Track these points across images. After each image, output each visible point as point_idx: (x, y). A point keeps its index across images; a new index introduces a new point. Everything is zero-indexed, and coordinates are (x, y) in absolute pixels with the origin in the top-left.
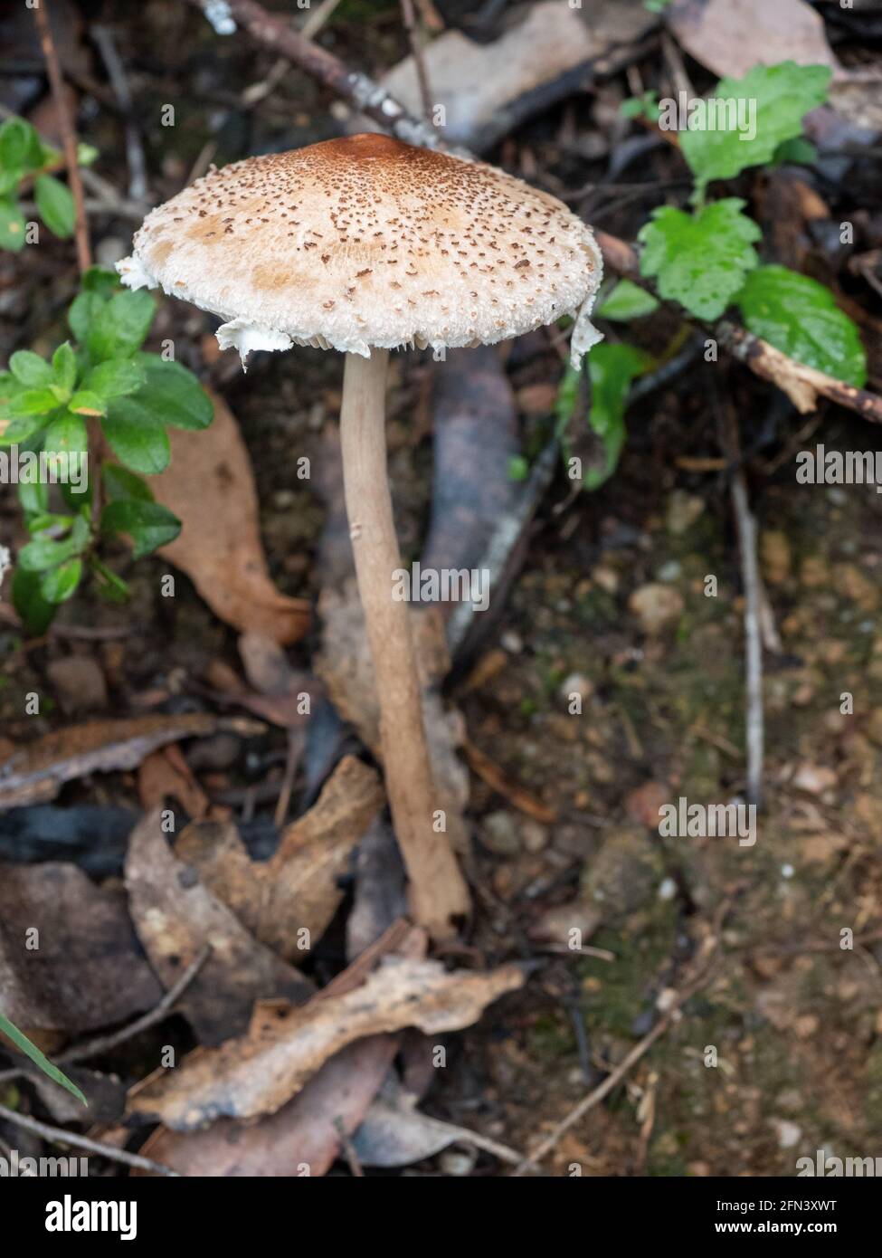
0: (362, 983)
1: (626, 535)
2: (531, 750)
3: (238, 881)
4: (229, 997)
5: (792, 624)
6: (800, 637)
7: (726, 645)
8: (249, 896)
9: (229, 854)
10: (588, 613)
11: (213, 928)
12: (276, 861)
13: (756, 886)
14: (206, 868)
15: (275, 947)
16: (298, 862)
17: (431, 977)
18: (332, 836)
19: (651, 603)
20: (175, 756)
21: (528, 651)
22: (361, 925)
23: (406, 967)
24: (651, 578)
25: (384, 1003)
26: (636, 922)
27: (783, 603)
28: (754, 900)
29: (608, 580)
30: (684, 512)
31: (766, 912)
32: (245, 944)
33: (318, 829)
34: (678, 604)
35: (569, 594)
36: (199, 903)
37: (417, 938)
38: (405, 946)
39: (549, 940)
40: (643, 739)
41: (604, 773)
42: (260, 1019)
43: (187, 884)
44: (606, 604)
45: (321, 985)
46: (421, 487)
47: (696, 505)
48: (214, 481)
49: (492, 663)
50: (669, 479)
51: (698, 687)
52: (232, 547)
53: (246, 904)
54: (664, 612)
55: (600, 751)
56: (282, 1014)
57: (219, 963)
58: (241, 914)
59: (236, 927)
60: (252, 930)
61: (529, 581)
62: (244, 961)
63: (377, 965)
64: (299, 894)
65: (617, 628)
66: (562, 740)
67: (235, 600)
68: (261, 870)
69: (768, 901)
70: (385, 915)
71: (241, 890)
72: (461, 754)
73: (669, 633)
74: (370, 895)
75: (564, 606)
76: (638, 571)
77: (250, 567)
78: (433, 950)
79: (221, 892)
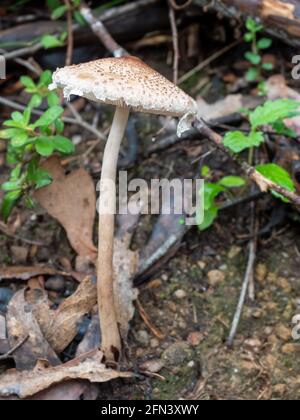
0: (77, 365)
1: (212, 252)
2: (161, 313)
3: (43, 315)
4: (31, 356)
5: (260, 294)
6: (262, 299)
7: (235, 294)
8: (46, 320)
9: (43, 303)
10: (193, 275)
11: (31, 329)
12: (58, 311)
13: (224, 373)
14: (34, 307)
15: (51, 343)
16: (65, 313)
17: (101, 368)
18: (78, 306)
19: (214, 276)
20: (41, 280)
21: (169, 281)
22: (82, 346)
23: (93, 363)
24: (217, 268)
25: (82, 372)
26: (176, 369)
27: (259, 287)
28: (222, 377)
29: (202, 265)
30: (234, 251)
31: (225, 384)
32: (40, 338)
33: (74, 302)
34: (223, 277)
35: (188, 268)
36: (29, 318)
37: (100, 355)
38: (95, 357)
39: (145, 369)
40: (199, 317)
41: (182, 324)
42: (39, 365)
43: (27, 311)
44: (199, 272)
45: (63, 361)
46: (150, 227)
47: (238, 249)
48: (82, 203)
49: (156, 282)
50: (232, 240)
51: (221, 303)
52: (83, 225)
53: (44, 324)
54: (217, 278)
55: (183, 317)
56: (46, 366)
57: (30, 342)
58: (42, 327)
59: (39, 331)
60: (44, 334)
61: (176, 260)
62: (39, 345)
63: (84, 360)
64: (62, 325)
65: (201, 283)
66: (171, 310)
67: (78, 243)
68: (52, 312)
69: (226, 380)
70: (92, 346)
71: (44, 318)
72: (134, 303)
73: (217, 286)
74: (89, 338)
75: (186, 271)
76: (213, 264)
77: (87, 234)
78: (103, 360)
79: (37, 317)
